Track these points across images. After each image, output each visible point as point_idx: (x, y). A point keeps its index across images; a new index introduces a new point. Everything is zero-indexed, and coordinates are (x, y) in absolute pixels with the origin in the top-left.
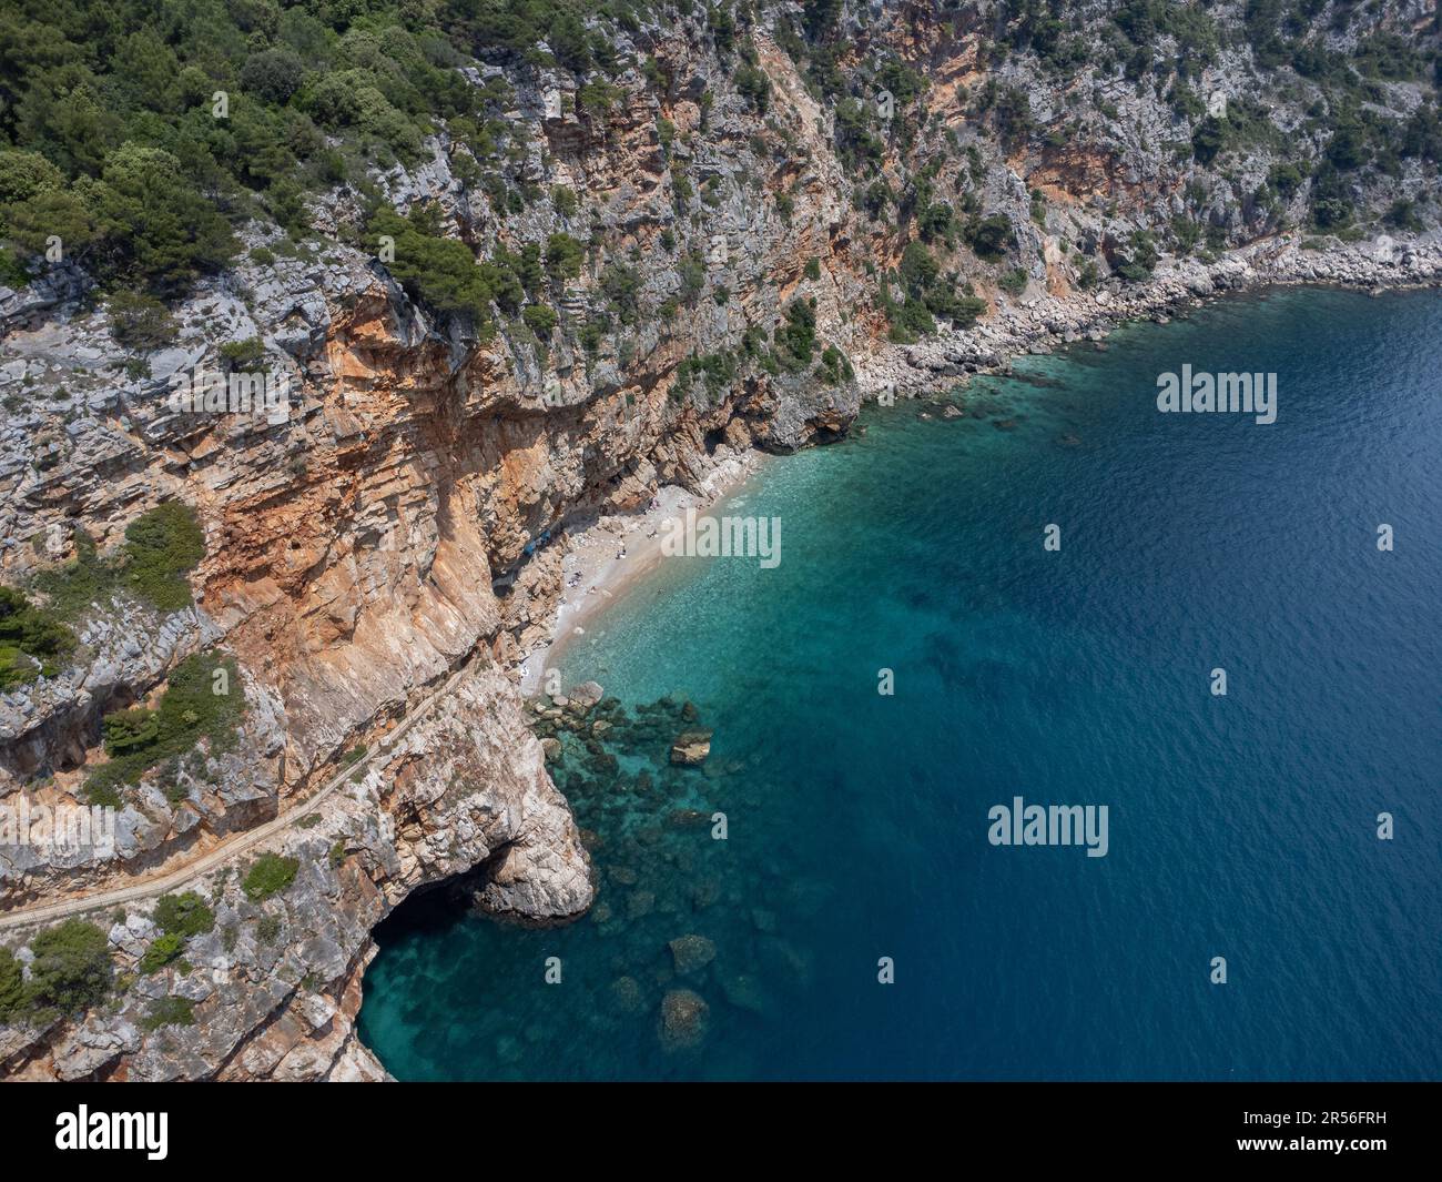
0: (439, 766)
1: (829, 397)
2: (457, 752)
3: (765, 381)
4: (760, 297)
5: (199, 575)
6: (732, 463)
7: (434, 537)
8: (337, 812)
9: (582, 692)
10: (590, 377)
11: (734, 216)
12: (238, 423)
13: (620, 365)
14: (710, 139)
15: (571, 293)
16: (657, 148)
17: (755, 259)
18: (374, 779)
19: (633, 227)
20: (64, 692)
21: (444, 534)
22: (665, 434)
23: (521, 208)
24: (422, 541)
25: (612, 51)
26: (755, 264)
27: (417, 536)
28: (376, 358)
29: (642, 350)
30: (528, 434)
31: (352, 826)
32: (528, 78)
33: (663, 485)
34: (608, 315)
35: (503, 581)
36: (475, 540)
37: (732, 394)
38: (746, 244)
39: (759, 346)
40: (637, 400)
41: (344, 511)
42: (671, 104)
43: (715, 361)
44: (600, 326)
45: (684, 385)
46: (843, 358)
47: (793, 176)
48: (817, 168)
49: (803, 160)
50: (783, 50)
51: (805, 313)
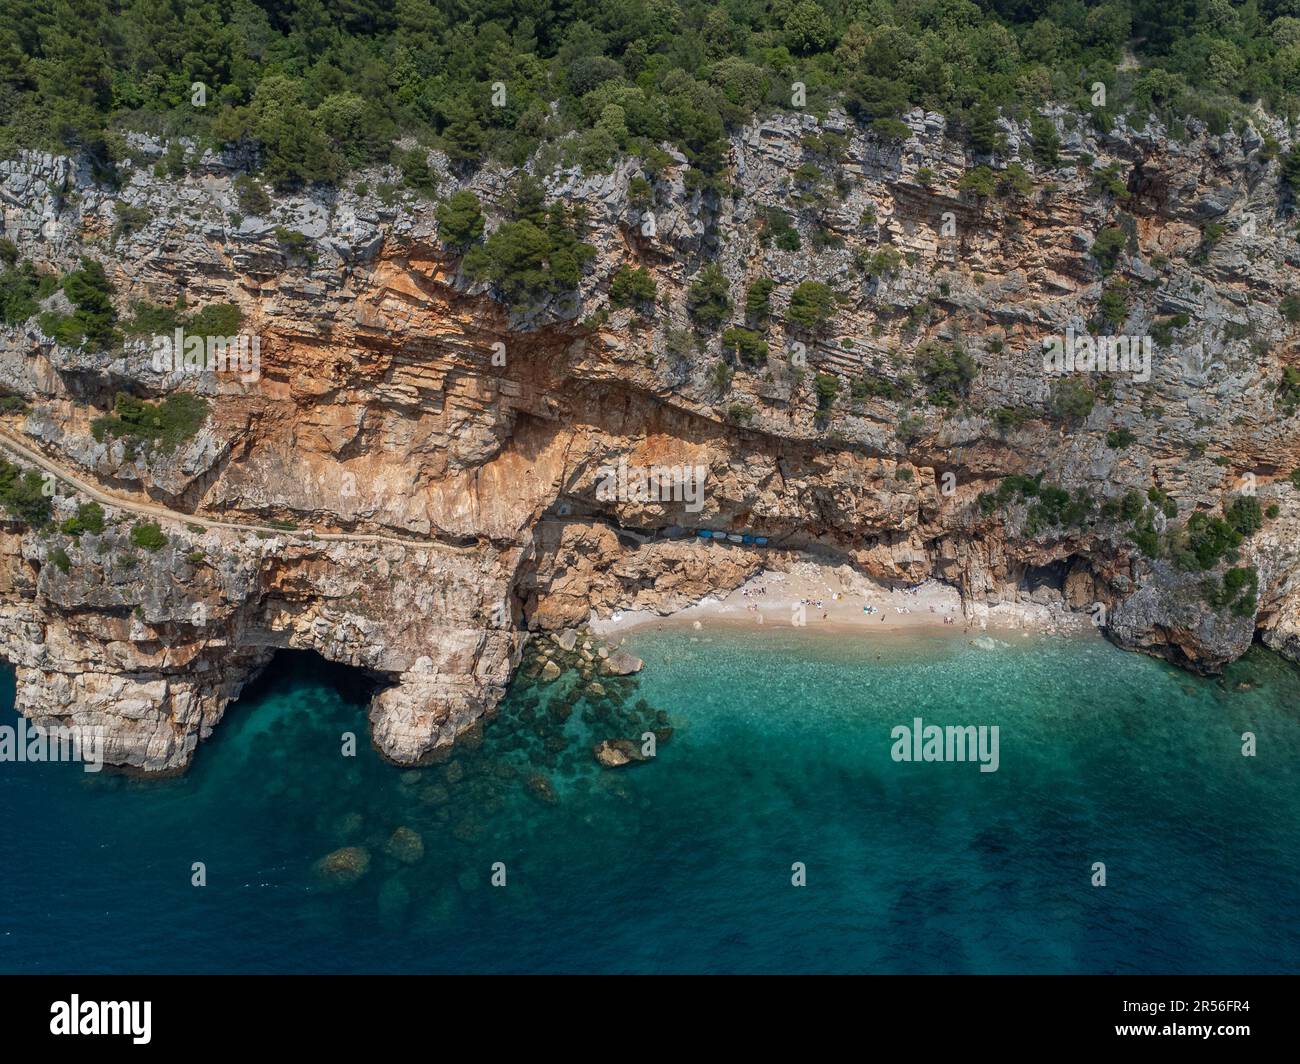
0: (346, 579)
1: (1197, 616)
2: (367, 580)
3: (1130, 553)
4: (1184, 466)
6: (1043, 612)
7: (486, 444)
8: (216, 537)
9: (620, 659)
10: (826, 425)
11: (1185, 365)
12: (286, 280)
13: (898, 436)
14: (1206, 275)
15: (847, 343)
16: (1080, 255)
17: (1200, 423)
18: (272, 544)
19: (1006, 320)
20: (86, 362)
21: (523, 453)
22: (959, 534)
23: (796, 247)
24: (472, 440)
25: (1056, 144)
26: (1197, 429)
27: (465, 434)
28: (437, 289)
29: (942, 436)
30: (692, 426)
31: (217, 551)
32: (889, 141)
33: (944, 581)
34: (903, 384)
35: (632, 535)
36: (555, 473)
37: (1068, 542)
38: (1191, 402)
39: (1151, 514)
40: (918, 480)
41: (358, 375)
42: (1164, 218)
43: (1062, 497)
44: (874, 386)
45: (1002, 499)
46: (1253, 590)
51: (1246, 517)
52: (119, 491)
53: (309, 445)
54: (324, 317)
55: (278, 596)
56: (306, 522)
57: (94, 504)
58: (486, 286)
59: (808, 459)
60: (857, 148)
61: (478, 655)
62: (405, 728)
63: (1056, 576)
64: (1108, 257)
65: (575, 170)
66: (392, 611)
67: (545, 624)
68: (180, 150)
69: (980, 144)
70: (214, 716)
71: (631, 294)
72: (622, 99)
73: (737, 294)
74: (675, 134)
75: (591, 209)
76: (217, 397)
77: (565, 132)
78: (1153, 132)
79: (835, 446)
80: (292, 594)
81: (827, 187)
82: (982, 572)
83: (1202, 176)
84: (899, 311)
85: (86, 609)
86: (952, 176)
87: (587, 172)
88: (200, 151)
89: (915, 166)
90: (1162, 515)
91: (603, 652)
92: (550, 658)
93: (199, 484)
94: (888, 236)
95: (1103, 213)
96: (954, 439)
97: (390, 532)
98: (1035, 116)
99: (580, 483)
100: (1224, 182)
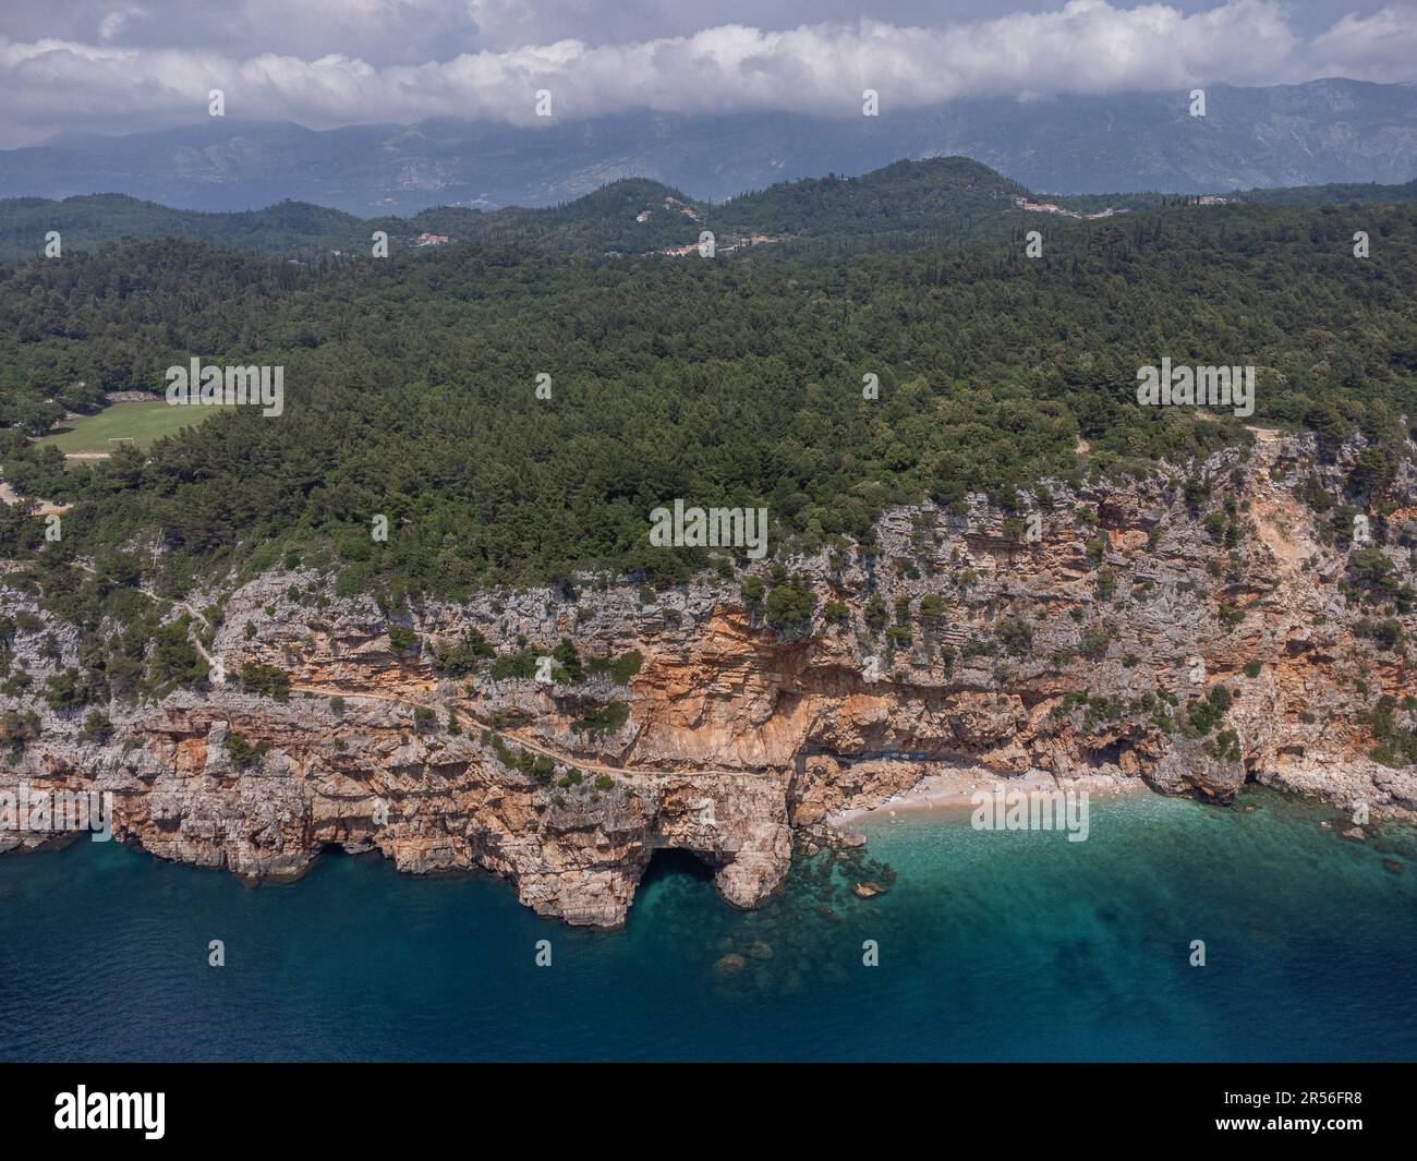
0: (702, 798)
1: (1206, 766)
2: (714, 797)
3: (1155, 732)
4: (1174, 673)
5: (634, 678)
6: (1109, 780)
7: (766, 711)
8: (638, 779)
9: (853, 837)
10: (951, 676)
11: (1158, 611)
12: (666, 634)
13: (995, 677)
14: (1157, 558)
15: (955, 626)
16: (1079, 557)
17: (1177, 645)
18: (665, 780)
19: (1045, 600)
20: (570, 692)
21: (785, 713)
22: (1043, 735)
23: (918, 577)
24: (758, 710)
25: (1051, 499)
26: (1176, 648)
27: (754, 707)
28: (740, 628)
29: (1021, 674)
30: (878, 688)
31: (639, 787)
32: (959, 512)
33: (1041, 768)
34: (992, 646)
35: (846, 760)
36: (802, 725)
37: (1114, 730)
38: (1168, 632)
39: (1162, 706)
40: (1012, 704)
41: (702, 680)
42: (1124, 529)
43: (1103, 702)
44: (974, 650)
45: (1066, 709)
46: (1237, 743)
47: (1254, 596)
48: (1281, 594)
49: (1267, 586)
50: (1299, 501)
51: (1222, 699)
52: (586, 760)
53: (676, 723)
54: (685, 651)
55: (665, 813)
56: (679, 767)
57: (575, 768)
58: (765, 622)
59: (943, 699)
60: (942, 519)
61: (775, 839)
62: (743, 886)
63: (1111, 754)
64: (1097, 555)
65: (802, 555)
66: (729, 814)
67: (803, 822)
68: (605, 577)
69: (1010, 506)
70: (632, 893)
71: (837, 616)
72: (816, 515)
73: (890, 608)
74: (848, 529)
75: (812, 575)
76: (633, 702)
77: (789, 536)
78: (1105, 485)
79: (959, 688)
80: (673, 811)
81: (929, 542)
82: (1064, 758)
83: (1139, 503)
84: (982, 604)
85: (572, 830)
86: (997, 525)
87: (807, 556)
88: (615, 576)
89: (976, 524)
90: (1169, 705)
91: (841, 835)
92: (810, 842)
93: (625, 754)
94: (966, 562)
95: (1087, 532)
96: (1029, 675)
97: (722, 768)
98: (1036, 486)
99: (816, 730)
100: (1153, 505)
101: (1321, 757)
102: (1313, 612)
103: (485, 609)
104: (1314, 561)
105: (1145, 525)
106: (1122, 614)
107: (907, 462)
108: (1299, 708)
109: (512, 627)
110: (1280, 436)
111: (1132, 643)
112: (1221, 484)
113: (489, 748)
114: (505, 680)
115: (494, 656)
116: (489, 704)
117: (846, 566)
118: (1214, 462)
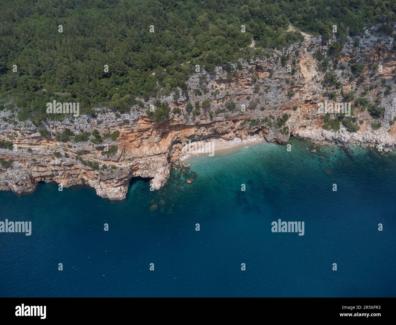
0: (143, 165)
1: (280, 136)
2: (146, 165)
3: (268, 127)
4: (274, 111)
5: (118, 138)
6: (255, 139)
7: (159, 139)
8: (123, 165)
9: (186, 165)
10: (212, 120)
11: (271, 95)
12: (125, 126)
13: (225, 118)
14: (272, 79)
15: (213, 106)
16: (249, 82)
17: (275, 104)
18: (131, 164)
19: (239, 95)
20: (99, 145)
21: (165, 138)
22: (238, 130)
23: (201, 95)
24: (157, 139)
25: (242, 66)
26: (275, 105)
27: (155, 139)
28: (147, 121)
29: (232, 116)
30: (191, 127)
31: (124, 167)
32: (213, 74)
33: (238, 137)
34: (224, 110)
36: (170, 140)
37: (257, 128)
38: (273, 101)
39: (270, 120)
41: (138, 136)
42: (263, 72)
43: (254, 121)
44: (218, 112)
45: (245, 123)
46: (288, 130)
47: (298, 88)
48: (305, 88)
49: (301, 86)
50: (314, 58)
51: (286, 117)
52: (107, 162)
53: (133, 147)
54: (132, 130)
55: (133, 170)
56: (135, 159)
57: (105, 165)
59: (211, 125)
60: (208, 76)
61: (165, 171)
62: (157, 185)
63: (257, 132)
64: (255, 81)
65: (164, 96)
66: (151, 168)
67: (173, 161)
68: (104, 110)
69: (228, 69)
70: (127, 189)
71: (177, 111)
72: (169, 82)
73: (193, 105)
74: (179, 86)
75: (168, 102)
76: (118, 145)
77: (161, 88)
78: (258, 60)
79: (214, 122)
80: (135, 169)
81: (205, 84)
82: (244, 135)
83: (268, 64)
84: (221, 99)
85: (107, 180)
86: (225, 76)
87: (166, 96)
88: (107, 109)
89: (218, 76)
90: (272, 120)
91: (183, 164)
92: (175, 167)
93: (119, 159)
94: (216, 87)
95: (252, 75)
96: (234, 116)
97: (148, 157)
98: (237, 62)
99: (174, 139)
100: (271, 65)
101: (310, 128)
102: (313, 92)
103: (68, 122)
104: (315, 77)
105: (269, 71)
106: (261, 97)
107: (199, 54)
108: (306, 116)
109: (78, 127)
110: (311, 37)
111: (263, 104)
112: (292, 55)
113: (78, 161)
114: (79, 142)
115: (74, 135)
116: (76, 149)
117: (179, 97)
118: (291, 48)
